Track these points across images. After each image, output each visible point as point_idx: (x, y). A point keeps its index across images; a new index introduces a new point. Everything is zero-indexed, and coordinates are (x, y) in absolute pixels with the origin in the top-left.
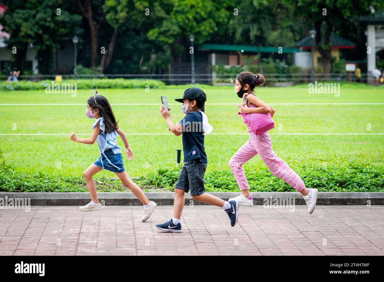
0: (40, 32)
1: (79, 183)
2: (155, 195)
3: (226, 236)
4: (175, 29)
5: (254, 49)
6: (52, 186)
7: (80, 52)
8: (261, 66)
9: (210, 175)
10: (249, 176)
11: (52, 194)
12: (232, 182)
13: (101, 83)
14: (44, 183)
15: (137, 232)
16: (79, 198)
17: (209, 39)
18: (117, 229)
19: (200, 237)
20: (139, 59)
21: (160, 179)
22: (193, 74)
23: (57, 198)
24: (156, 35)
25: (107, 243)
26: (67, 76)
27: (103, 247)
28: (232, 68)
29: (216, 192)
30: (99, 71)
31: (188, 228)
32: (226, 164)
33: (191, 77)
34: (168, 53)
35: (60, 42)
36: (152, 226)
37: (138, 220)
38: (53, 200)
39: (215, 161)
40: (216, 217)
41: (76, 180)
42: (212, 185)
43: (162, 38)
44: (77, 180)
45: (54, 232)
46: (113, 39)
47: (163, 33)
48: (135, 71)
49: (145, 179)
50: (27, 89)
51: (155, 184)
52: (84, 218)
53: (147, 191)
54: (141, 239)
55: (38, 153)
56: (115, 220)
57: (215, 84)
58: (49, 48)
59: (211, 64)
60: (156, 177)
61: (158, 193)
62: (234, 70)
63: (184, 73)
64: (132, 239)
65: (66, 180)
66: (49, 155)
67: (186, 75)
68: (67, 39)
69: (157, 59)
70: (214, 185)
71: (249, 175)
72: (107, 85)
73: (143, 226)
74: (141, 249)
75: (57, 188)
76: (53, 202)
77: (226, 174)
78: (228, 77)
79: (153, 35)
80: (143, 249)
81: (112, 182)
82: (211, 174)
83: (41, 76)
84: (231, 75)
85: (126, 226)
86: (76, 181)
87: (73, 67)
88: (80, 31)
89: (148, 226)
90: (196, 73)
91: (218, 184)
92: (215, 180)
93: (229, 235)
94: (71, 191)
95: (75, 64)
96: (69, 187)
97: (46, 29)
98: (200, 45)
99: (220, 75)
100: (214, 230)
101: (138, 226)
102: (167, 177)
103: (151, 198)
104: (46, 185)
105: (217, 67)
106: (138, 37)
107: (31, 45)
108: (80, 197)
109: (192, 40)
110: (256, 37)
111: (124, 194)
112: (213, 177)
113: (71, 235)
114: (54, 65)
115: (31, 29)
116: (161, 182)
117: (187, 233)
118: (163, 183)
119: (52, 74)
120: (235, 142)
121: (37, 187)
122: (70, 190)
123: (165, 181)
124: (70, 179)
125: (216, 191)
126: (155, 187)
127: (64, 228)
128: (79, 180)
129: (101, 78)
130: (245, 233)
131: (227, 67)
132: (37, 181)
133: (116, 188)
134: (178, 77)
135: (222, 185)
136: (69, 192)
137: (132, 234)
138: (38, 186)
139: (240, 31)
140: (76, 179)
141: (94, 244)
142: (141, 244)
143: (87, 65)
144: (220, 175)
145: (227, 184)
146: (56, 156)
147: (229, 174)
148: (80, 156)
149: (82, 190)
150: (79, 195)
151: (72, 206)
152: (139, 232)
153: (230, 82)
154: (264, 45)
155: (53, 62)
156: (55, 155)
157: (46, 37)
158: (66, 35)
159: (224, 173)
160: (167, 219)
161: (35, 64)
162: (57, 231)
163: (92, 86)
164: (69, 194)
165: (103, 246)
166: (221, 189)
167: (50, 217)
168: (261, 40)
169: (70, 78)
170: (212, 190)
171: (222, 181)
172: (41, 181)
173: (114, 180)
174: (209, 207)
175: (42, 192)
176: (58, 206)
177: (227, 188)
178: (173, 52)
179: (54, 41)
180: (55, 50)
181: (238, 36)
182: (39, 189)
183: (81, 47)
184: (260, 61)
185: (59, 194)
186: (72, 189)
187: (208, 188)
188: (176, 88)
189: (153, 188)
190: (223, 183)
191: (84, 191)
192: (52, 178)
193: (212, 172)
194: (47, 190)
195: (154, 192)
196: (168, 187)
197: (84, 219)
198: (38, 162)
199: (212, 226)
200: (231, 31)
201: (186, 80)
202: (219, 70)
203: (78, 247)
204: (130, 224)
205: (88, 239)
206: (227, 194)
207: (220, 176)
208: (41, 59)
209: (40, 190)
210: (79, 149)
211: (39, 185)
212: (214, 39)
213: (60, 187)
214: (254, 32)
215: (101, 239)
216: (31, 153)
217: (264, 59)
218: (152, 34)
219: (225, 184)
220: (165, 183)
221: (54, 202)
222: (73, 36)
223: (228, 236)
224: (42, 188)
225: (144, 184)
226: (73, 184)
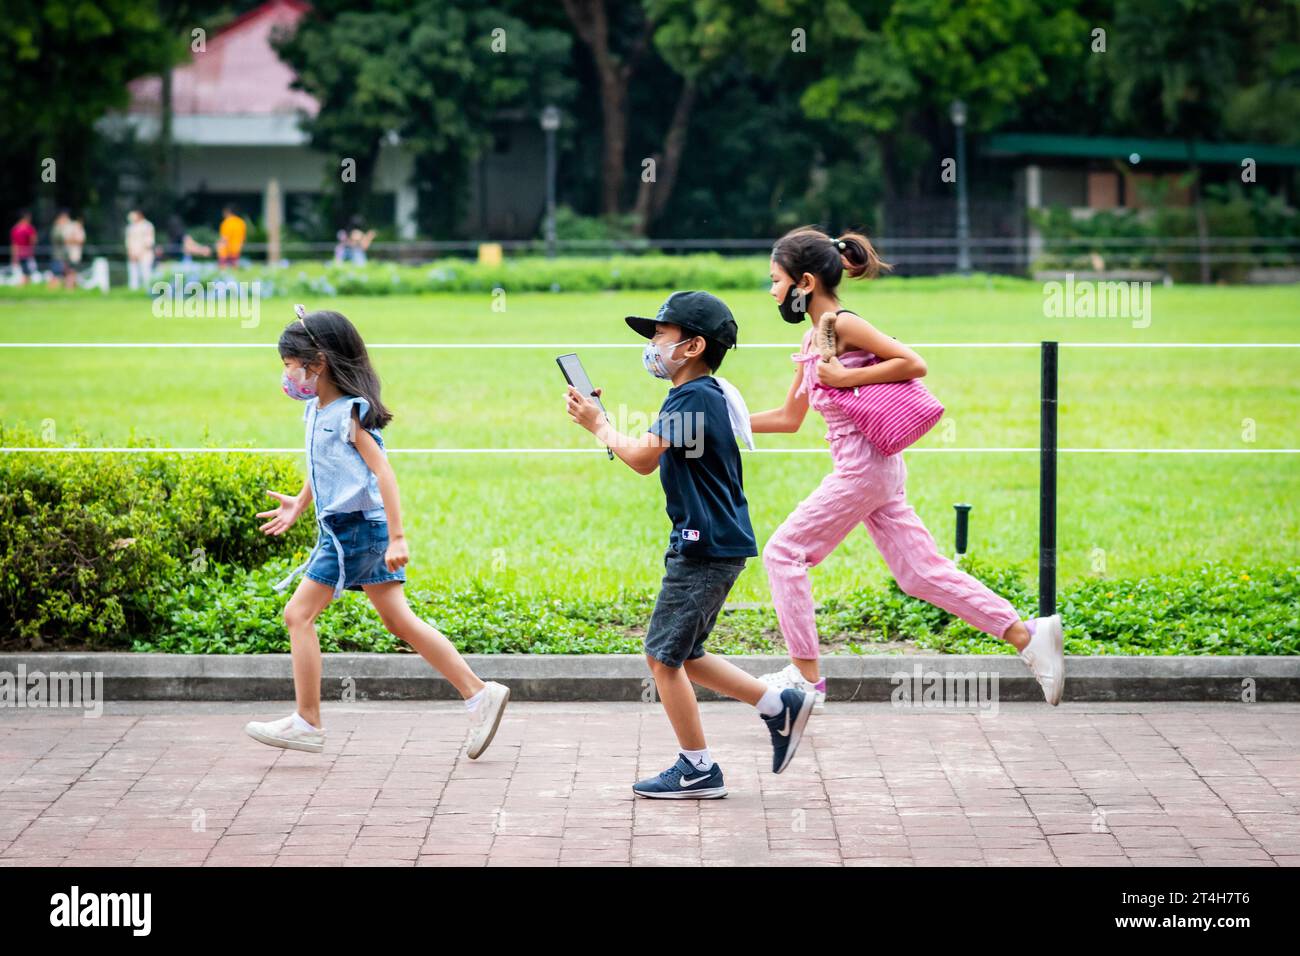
0: (426, 91)
1: (612, 622)
2: (886, 664)
3: (1151, 811)
4: (899, 81)
5: (1175, 151)
6: (523, 632)
7: (565, 161)
8: (1202, 212)
9: (1073, 596)
10: (1213, 599)
11: (522, 661)
12: (1155, 619)
13: (640, 271)
14: (496, 621)
15: (837, 796)
16: (619, 676)
17: (1015, 114)
18: (763, 783)
19: (1062, 813)
20: (772, 187)
21: (897, 610)
22: (964, 238)
23: (541, 676)
24: (831, 101)
25: (737, 834)
26: (519, 246)
27: (724, 848)
28: (1097, 218)
29: (1101, 657)
30: (629, 229)
31: (1013, 782)
32: (1117, 557)
33: (954, 250)
34: (875, 165)
35: (497, 127)
36: (887, 774)
37: (833, 753)
38: (529, 681)
39: (1075, 544)
40: (1106, 742)
41: (601, 611)
42: (1086, 630)
43: (853, 114)
44: (606, 613)
45: (543, 794)
46: (681, 115)
47: (858, 96)
48: (758, 228)
49: (843, 608)
50: (383, 291)
51: (879, 627)
52: (641, 745)
53: (858, 652)
54: (851, 820)
55: (449, 516)
56: (754, 752)
57: (1037, 272)
58: (455, 146)
59: (1024, 202)
60: (881, 602)
61: (894, 657)
62: (1105, 224)
63: (930, 236)
64: (822, 819)
65: (566, 609)
66: (489, 523)
67: (935, 242)
68: (518, 114)
69: (834, 184)
70: (1091, 631)
71: (1212, 596)
72: (660, 279)
73: (854, 775)
74: (855, 855)
75: (541, 638)
76: (530, 687)
77: (1130, 590)
78: (1085, 250)
79: (819, 102)
80: (866, 854)
81: (727, 618)
82: (1080, 592)
83: (427, 245)
84: (1097, 242)
85: (795, 773)
86: (601, 613)
87: (543, 213)
88: (564, 87)
89: (872, 774)
90: (973, 235)
91: (1106, 626)
92: (1093, 612)
93: (1162, 807)
94: (589, 652)
95: (551, 206)
96: (582, 635)
97: (445, 82)
98: (986, 137)
99: (1058, 242)
100: (1108, 791)
101: (837, 773)
102: (922, 601)
103: (872, 676)
104: (503, 630)
105: (1046, 214)
106: (765, 109)
107: (394, 138)
108: (620, 670)
109: (959, 118)
110: (1184, 108)
111: (777, 660)
112: (1085, 603)
113: (603, 807)
114: (473, 207)
115: (394, 83)
116: (902, 618)
117: (1013, 800)
118: (908, 624)
119: (465, 238)
120: (1137, 477)
121: (471, 636)
122: (587, 647)
123: (914, 615)
124: (583, 607)
125: (1100, 653)
126: (879, 639)
127: (578, 779)
128: (613, 611)
129: (638, 253)
130: (1216, 800)
131: (1082, 215)
132: (470, 613)
133: (743, 640)
134: (908, 251)
135: (1119, 631)
136: (583, 652)
137: (820, 804)
138: (474, 632)
139: (1125, 88)
140: (603, 608)
141: (690, 838)
142: (856, 836)
143: (590, 205)
144: (1111, 594)
145: (1136, 628)
146: (515, 526)
147: (1144, 590)
148: (600, 527)
149: (628, 646)
150: (620, 663)
151: (595, 704)
152: (844, 797)
153: (1089, 267)
154: (1210, 138)
155: (468, 196)
156: (511, 524)
157: (445, 108)
158: (516, 102)
159: (1126, 589)
160: (934, 749)
161: (406, 206)
162: (553, 789)
163: (609, 282)
164: (585, 662)
165: (723, 844)
166: (1115, 644)
167: (522, 741)
168: (1199, 120)
169: (530, 252)
170: (1086, 649)
171: (1120, 618)
172: (484, 616)
173: (733, 612)
174: (1079, 708)
175: (489, 653)
176: (545, 704)
177: (1138, 640)
178: (891, 163)
179: (475, 122)
180: (474, 155)
181: (1120, 105)
182: (477, 642)
183: (568, 145)
184: (1199, 194)
185: (551, 661)
186: (594, 644)
187: (1071, 640)
188: (905, 289)
189: (871, 639)
190: (1122, 625)
191: (637, 649)
192: (518, 605)
193: (1083, 584)
194: (506, 645)
195: (881, 656)
196: (927, 637)
197: (642, 751)
198: (456, 548)
199: (1099, 773)
200: (1093, 88)
201: (936, 259)
202: (1054, 224)
203: (634, 849)
204: (807, 768)
205: (668, 820)
206: (1141, 663)
207: (1110, 600)
208: (427, 186)
209: (482, 647)
210: (594, 504)
211: (476, 630)
212: (1033, 115)
213: (550, 635)
214: (1175, 92)
215: (711, 820)
216: (425, 516)
217: (1214, 189)
218: (817, 99)
219: (1129, 628)
220: (915, 624)
221: (534, 687)
222: (540, 104)
223: (1157, 812)
224: (489, 640)
225: (841, 624)
226: (592, 625)
